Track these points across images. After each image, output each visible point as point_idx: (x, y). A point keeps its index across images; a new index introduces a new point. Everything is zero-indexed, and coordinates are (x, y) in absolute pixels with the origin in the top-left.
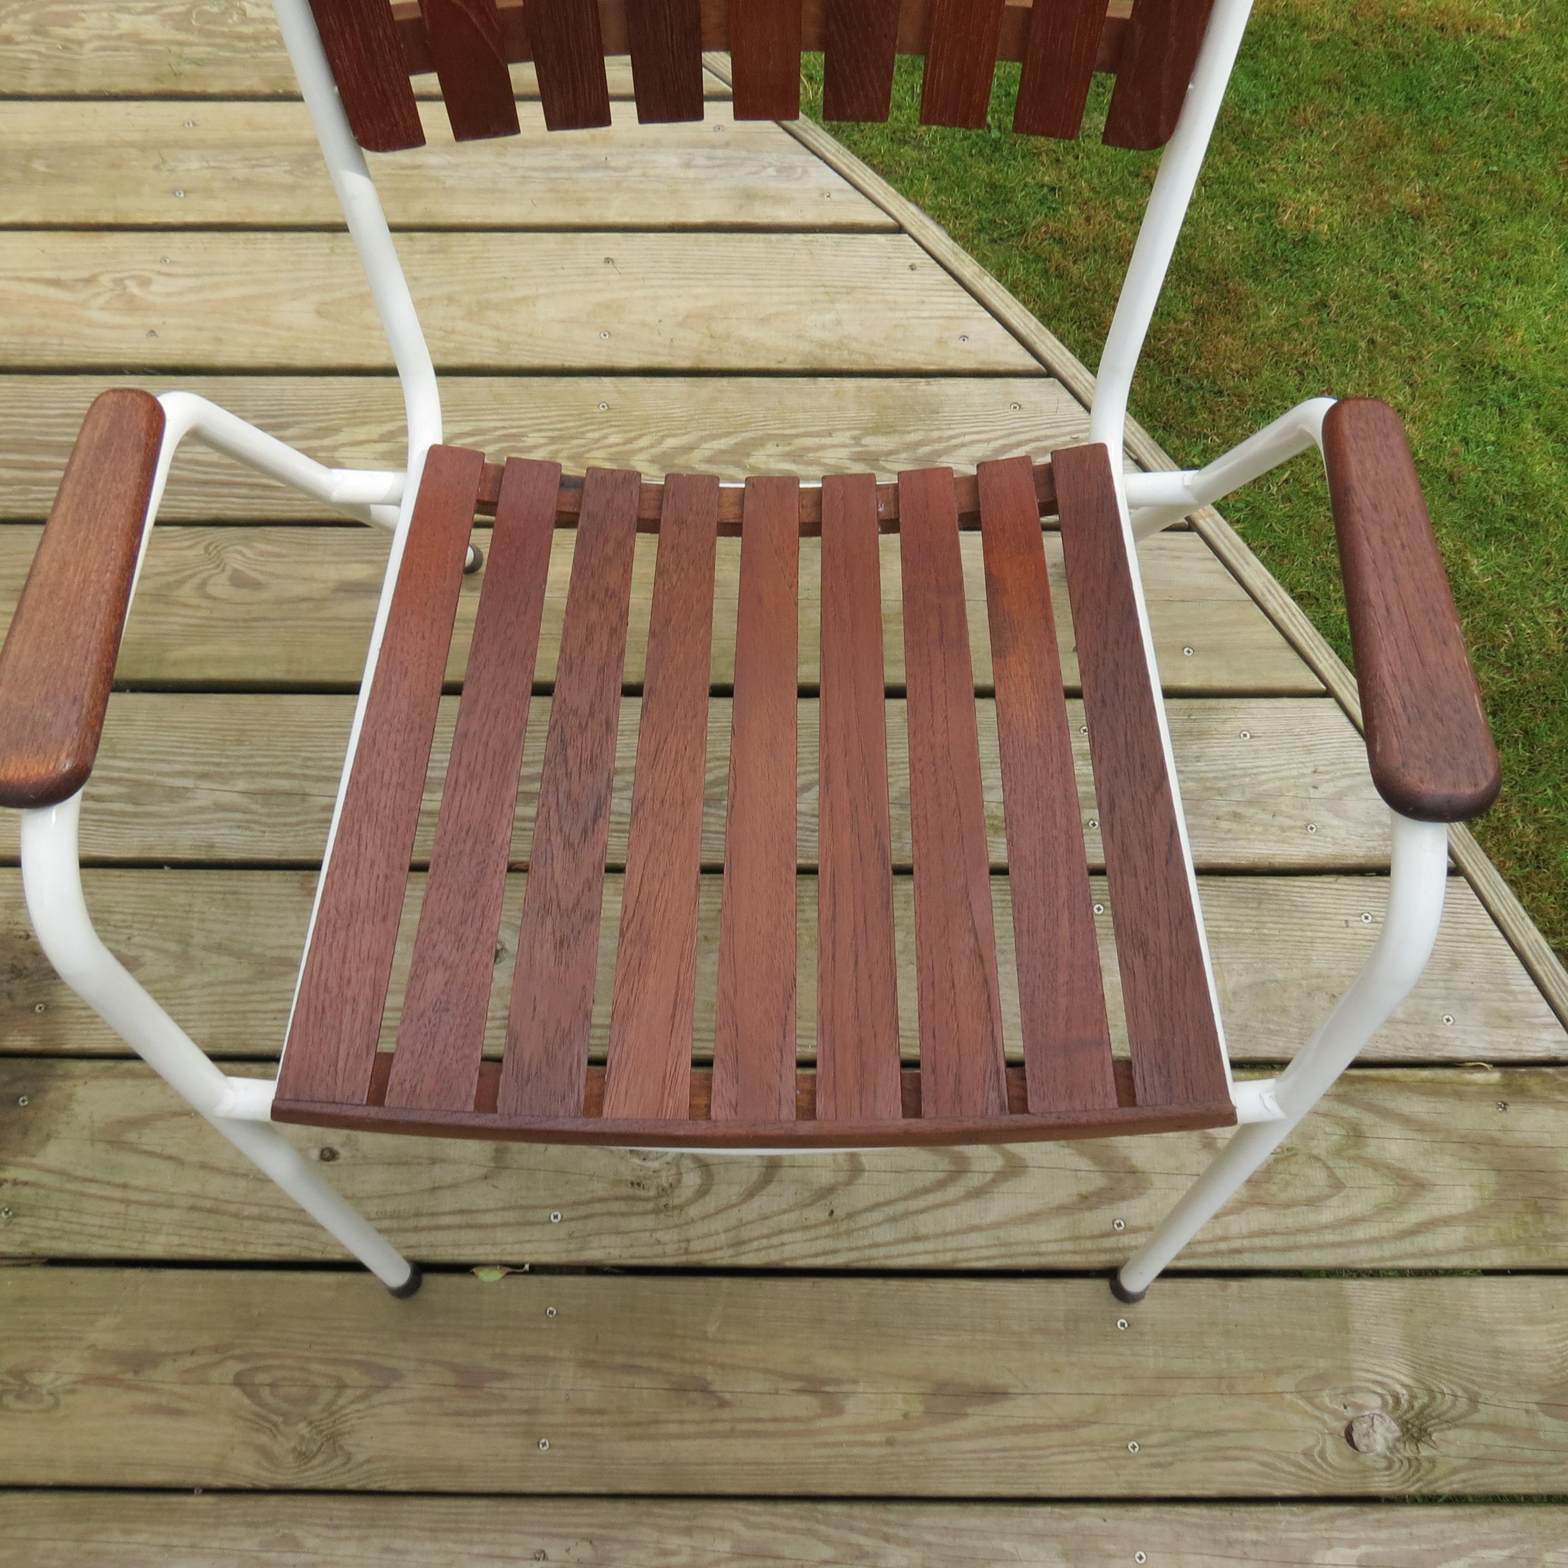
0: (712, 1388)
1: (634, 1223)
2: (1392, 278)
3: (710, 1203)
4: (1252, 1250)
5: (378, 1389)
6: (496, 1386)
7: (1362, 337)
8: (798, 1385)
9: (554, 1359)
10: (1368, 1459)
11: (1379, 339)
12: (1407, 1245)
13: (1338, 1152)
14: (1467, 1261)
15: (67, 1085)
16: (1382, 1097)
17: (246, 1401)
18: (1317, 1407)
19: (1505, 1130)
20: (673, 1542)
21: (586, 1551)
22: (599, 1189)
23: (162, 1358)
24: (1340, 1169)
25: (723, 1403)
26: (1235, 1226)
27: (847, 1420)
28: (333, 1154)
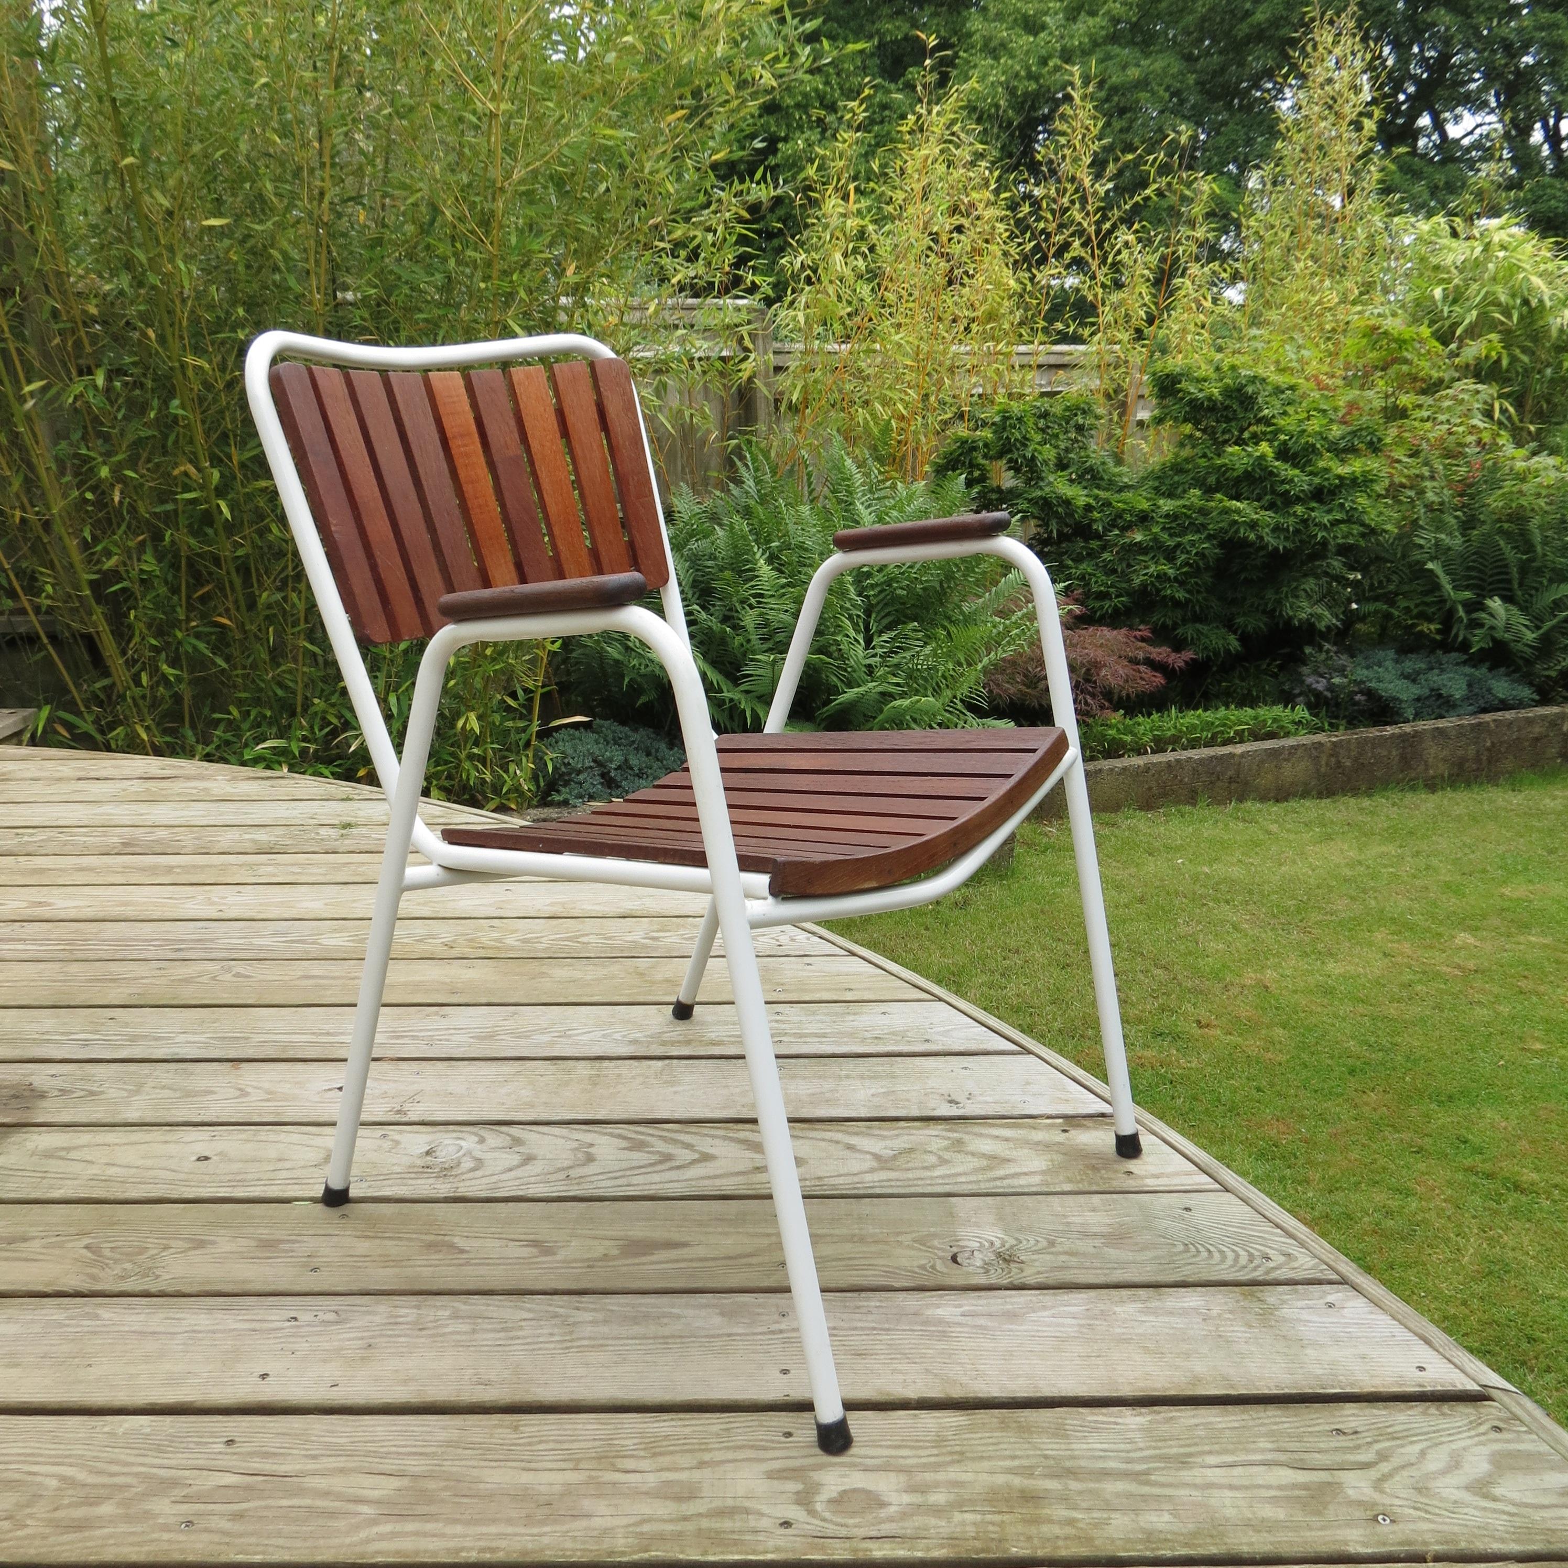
0: (456, 1245)
1: (419, 1181)
3: (478, 1173)
4: (884, 1186)
5: (195, 1248)
6: (287, 1246)
9: (339, 1235)
10: (971, 1269)
12: (998, 1183)
13: (946, 1149)
14: (1045, 1189)
15: (26, 1136)
16: (976, 1129)
17: (88, 1255)
18: (929, 1247)
19: (1067, 1139)
20: (403, 1311)
21: (331, 1317)
22: (397, 1169)
23: (34, 1238)
24: (947, 1155)
25: (462, 1251)
26: (868, 1177)
27: (558, 1257)
28: (206, 1158)
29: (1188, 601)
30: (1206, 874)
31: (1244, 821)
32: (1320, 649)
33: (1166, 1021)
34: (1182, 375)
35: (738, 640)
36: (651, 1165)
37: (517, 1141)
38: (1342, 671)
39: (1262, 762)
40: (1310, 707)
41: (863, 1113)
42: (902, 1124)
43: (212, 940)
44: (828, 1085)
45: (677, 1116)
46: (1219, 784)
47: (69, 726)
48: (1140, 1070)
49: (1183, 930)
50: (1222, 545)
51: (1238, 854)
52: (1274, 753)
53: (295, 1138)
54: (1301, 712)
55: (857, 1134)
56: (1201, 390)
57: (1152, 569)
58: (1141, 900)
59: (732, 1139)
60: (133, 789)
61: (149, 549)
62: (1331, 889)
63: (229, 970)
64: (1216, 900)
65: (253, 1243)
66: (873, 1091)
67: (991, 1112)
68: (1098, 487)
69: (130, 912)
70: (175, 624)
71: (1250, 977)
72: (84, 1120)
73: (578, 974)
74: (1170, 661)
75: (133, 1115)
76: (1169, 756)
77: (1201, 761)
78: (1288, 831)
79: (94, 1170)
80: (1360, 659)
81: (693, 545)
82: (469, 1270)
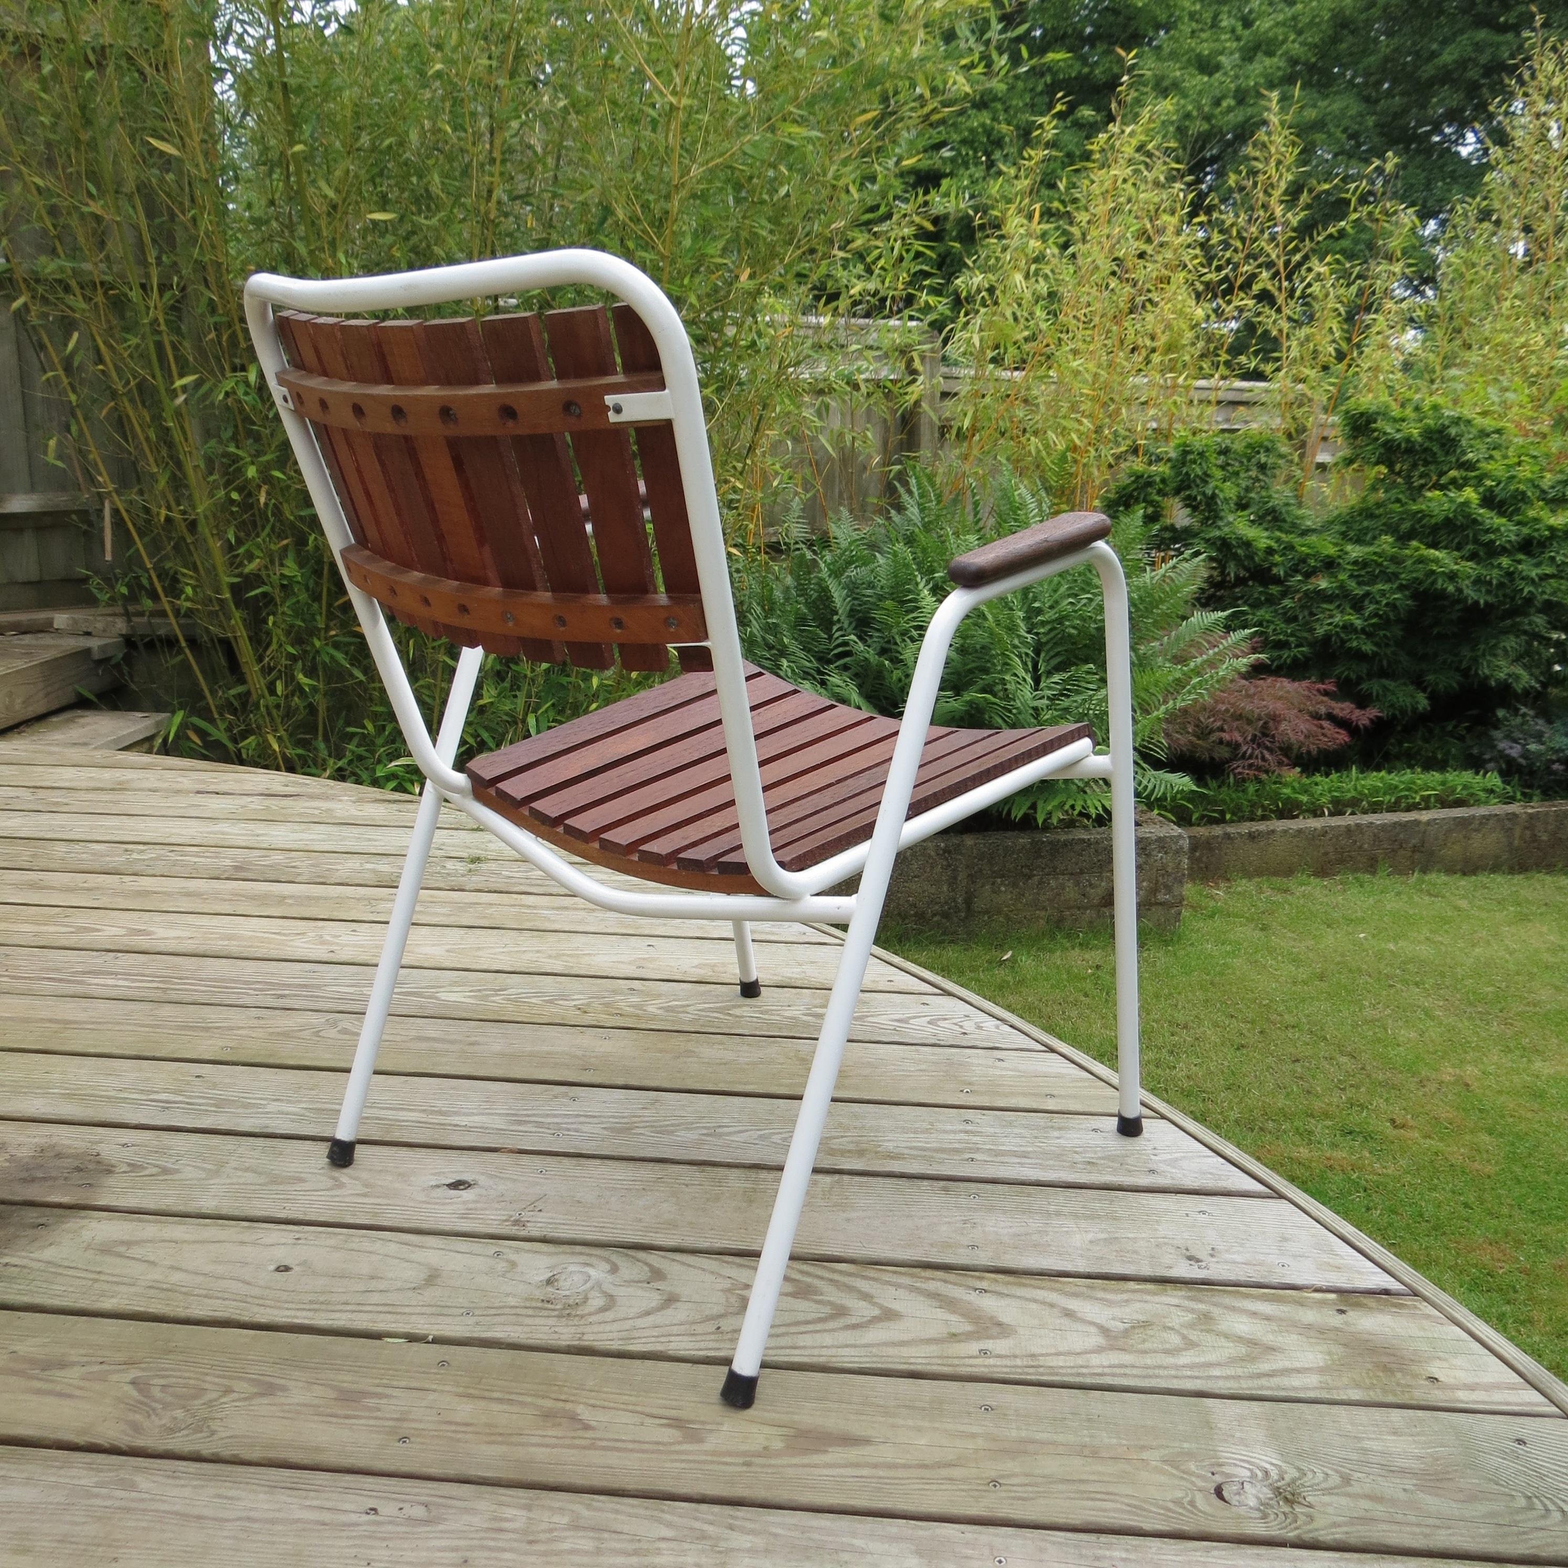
0: (579, 1418)
1: (537, 1321)
3: (609, 1315)
4: (1114, 1375)
5: (262, 1395)
6: (371, 1402)
8: (664, 1422)
9: (435, 1390)
10: (1242, 1511)
12: (1264, 1382)
13: (1192, 1326)
14: (1324, 1395)
15: (84, 1222)
16: (1228, 1300)
17: (134, 1393)
18: (1184, 1472)
19: (1346, 1323)
20: (510, 1512)
21: (419, 1512)
22: (512, 1301)
23: (73, 1364)
24: (1194, 1335)
25: (587, 1427)
26: (1095, 1360)
27: (707, 1446)
28: (287, 1269)
29: (1375, 654)
30: (1391, 951)
31: (1430, 895)
32: (1517, 710)
33: (1355, 1118)
34: (1378, 413)
35: (897, 674)
36: (820, 1320)
37: (657, 1274)
38: (1539, 737)
39: (1450, 831)
40: (1506, 775)
41: (1082, 1266)
42: (1132, 1285)
43: (319, 987)
44: (1035, 1223)
45: (850, 1253)
46: (1402, 852)
47: (202, 734)
48: (1329, 1174)
49: (1368, 1013)
50: (1415, 596)
51: (1426, 932)
52: (1462, 823)
53: (392, 1248)
54: (1494, 780)
55: (1075, 1295)
56: (1398, 431)
57: (1338, 619)
58: (1321, 978)
59: (920, 1291)
60: (253, 806)
61: (291, 554)
62: (1532, 976)
63: (334, 1024)
64: (1406, 982)
65: (332, 1394)
66: (1090, 1236)
67: (1243, 1278)
68: (1280, 529)
69: (233, 947)
70: (313, 632)
71: (1448, 1072)
72: (151, 1205)
73: (729, 1055)
74: (1354, 717)
75: (208, 1204)
76: (1347, 820)
77: (1383, 827)
78: (1479, 908)
79: (155, 1275)
80: (1557, 724)
81: (852, 572)
82: (596, 1457)
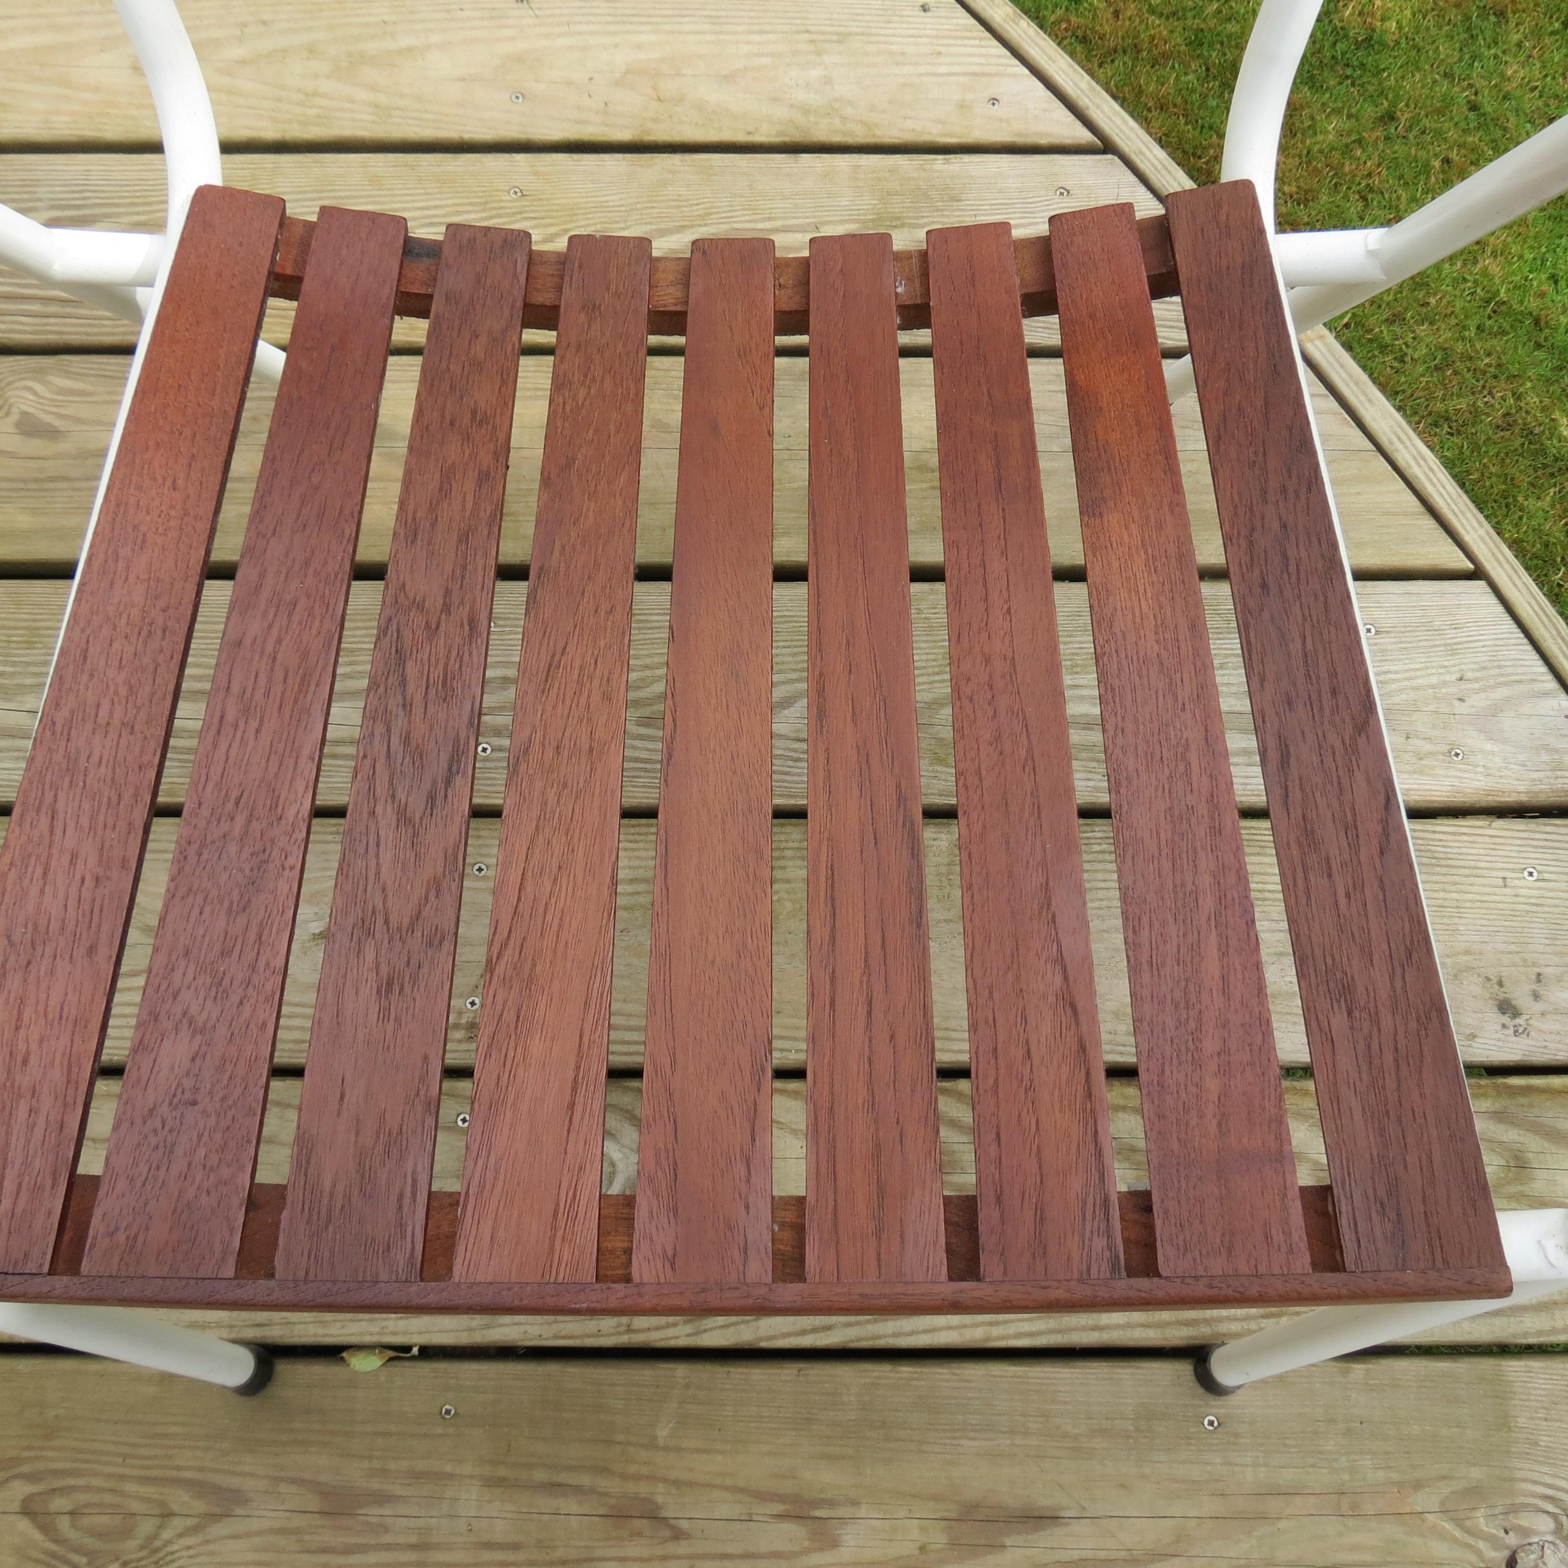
0: (664, 1514)
2: (1471, 86)
5: (216, 1518)
7: (1436, 156)
8: (778, 1508)
9: (451, 1476)
11: (1454, 155)
17: (38, 1536)
18: (1469, 1532)
